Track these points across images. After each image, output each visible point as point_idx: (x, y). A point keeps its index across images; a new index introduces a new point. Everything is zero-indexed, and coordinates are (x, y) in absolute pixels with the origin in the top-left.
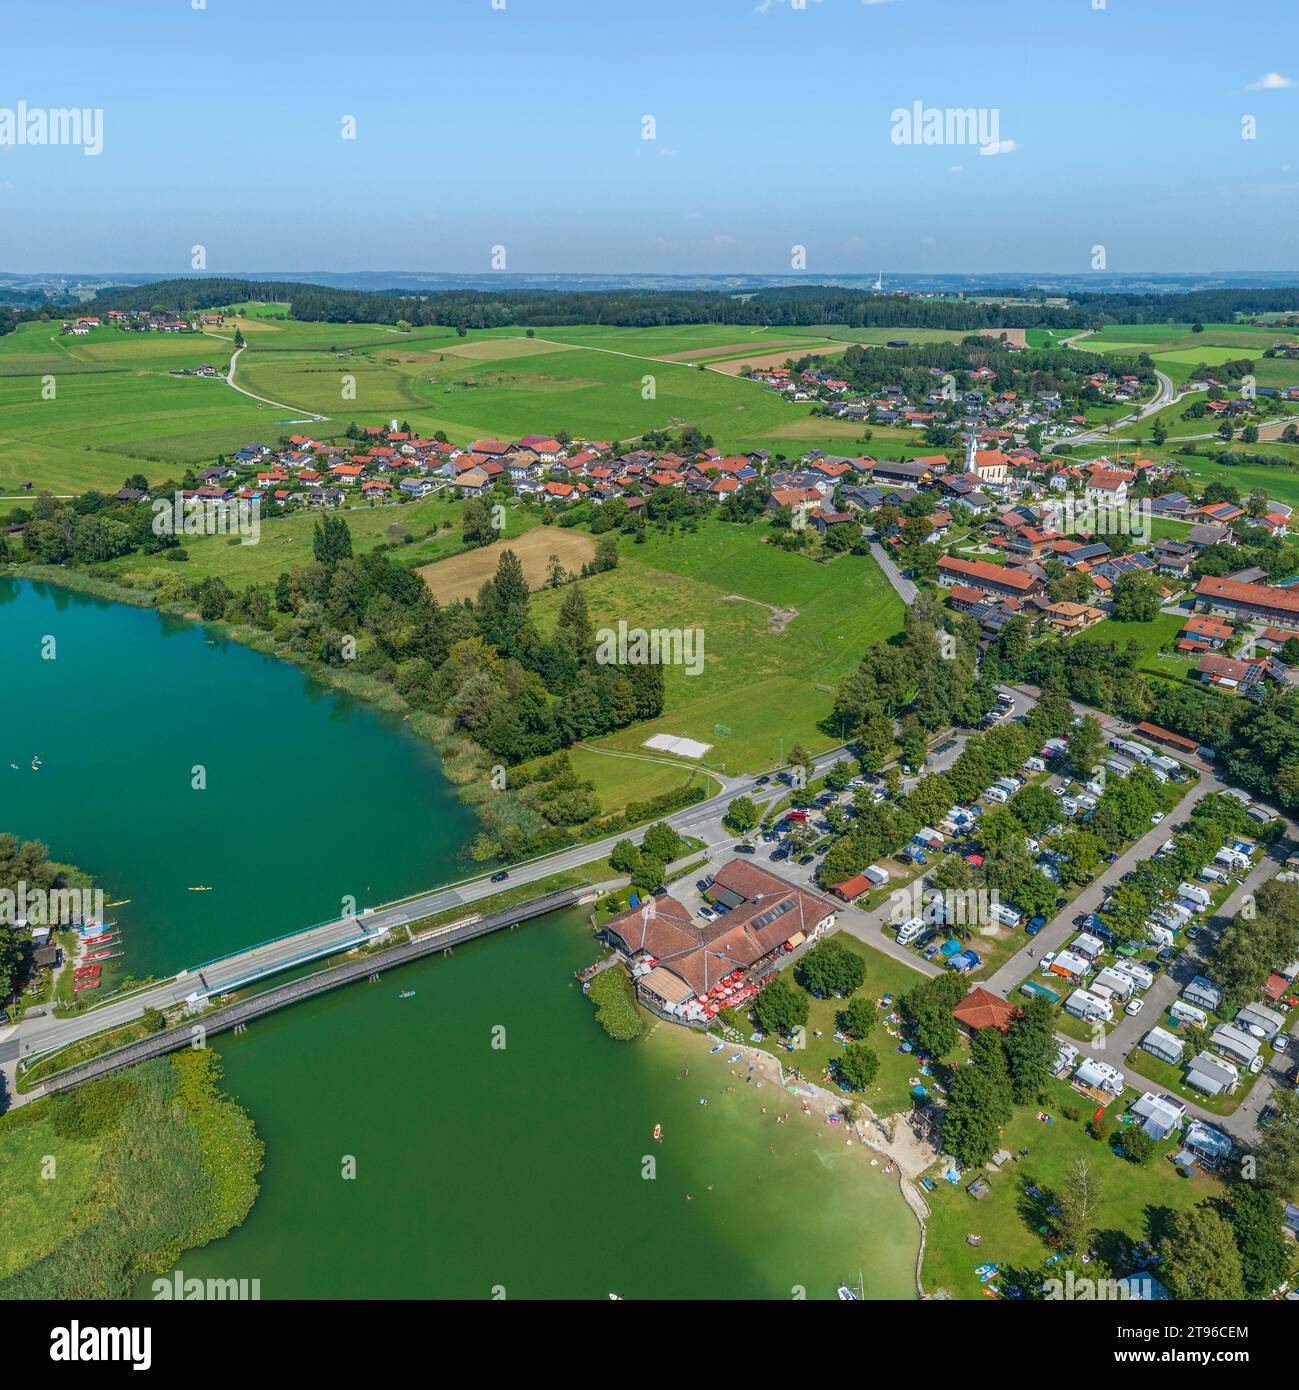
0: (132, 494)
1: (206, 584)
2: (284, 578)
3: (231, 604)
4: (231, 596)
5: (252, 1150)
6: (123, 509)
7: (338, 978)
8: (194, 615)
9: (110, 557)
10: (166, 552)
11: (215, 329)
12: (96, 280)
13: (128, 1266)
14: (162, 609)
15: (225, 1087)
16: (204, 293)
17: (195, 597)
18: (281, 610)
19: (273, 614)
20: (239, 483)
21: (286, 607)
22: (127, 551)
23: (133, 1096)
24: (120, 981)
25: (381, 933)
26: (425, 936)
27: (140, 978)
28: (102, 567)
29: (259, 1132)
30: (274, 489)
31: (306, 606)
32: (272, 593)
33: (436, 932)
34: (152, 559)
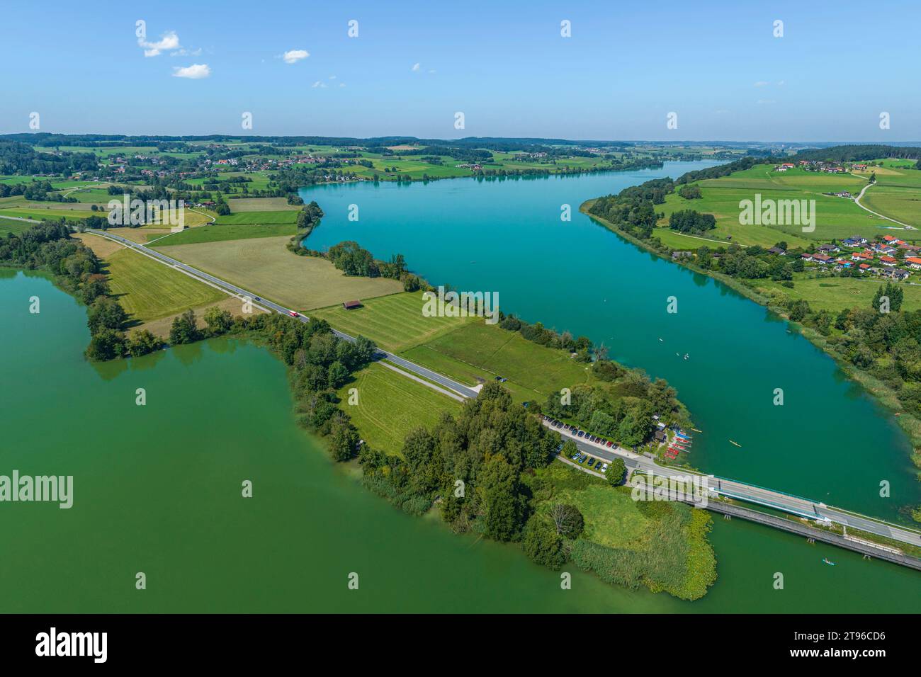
0: (777, 250)
1: (799, 303)
2: (847, 311)
3: (808, 316)
4: (810, 312)
5: (711, 575)
6: (770, 257)
7: (788, 527)
8: (785, 316)
9: (753, 278)
10: (783, 282)
11: (858, 172)
12: (800, 145)
13: (641, 578)
14: (770, 308)
15: (709, 537)
16: (860, 153)
17: (790, 308)
18: (837, 327)
19: (831, 328)
20: (839, 255)
21: (840, 327)
22: (763, 276)
23: (671, 514)
24: (684, 463)
25: (826, 520)
26: (855, 539)
27: (693, 466)
28: (749, 281)
29: (717, 568)
30: (861, 262)
31: (853, 330)
32: (835, 317)
33: (864, 542)
34: (775, 283)
